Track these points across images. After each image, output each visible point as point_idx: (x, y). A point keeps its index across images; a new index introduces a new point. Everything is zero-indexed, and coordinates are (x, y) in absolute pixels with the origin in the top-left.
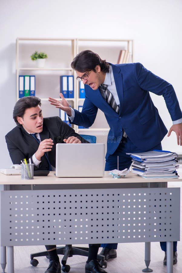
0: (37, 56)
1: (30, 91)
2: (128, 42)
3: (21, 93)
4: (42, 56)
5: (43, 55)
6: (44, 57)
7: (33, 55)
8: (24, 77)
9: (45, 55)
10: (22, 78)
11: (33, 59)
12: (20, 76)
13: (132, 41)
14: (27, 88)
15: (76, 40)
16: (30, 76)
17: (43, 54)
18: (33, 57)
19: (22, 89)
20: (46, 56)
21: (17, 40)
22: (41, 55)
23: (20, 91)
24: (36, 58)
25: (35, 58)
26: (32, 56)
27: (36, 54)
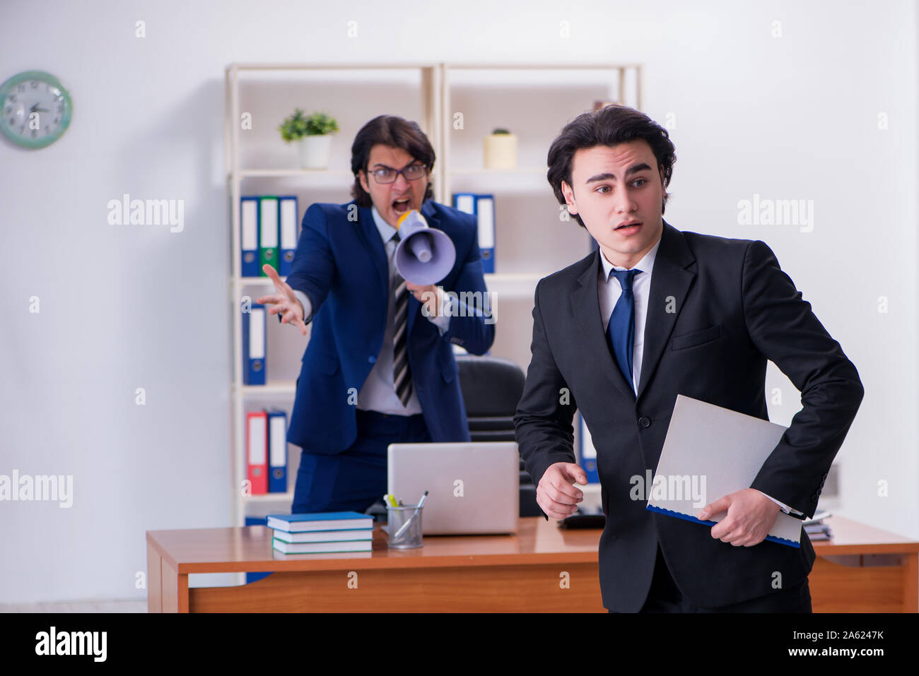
0: (301, 126)
1: (279, 251)
2: (622, 71)
3: (250, 258)
4: (319, 128)
5: (322, 124)
6: (327, 129)
7: (287, 122)
8: (258, 200)
9: (328, 121)
10: (250, 207)
11: (288, 138)
12: (243, 199)
13: (638, 69)
14: (269, 241)
15: (442, 66)
16: (280, 200)
17: (324, 117)
18: (288, 131)
19: (250, 244)
20: (333, 126)
21: (227, 71)
22: (316, 123)
23: (244, 253)
24: (300, 133)
25: (295, 135)
26: (283, 127)
27: (297, 118)
